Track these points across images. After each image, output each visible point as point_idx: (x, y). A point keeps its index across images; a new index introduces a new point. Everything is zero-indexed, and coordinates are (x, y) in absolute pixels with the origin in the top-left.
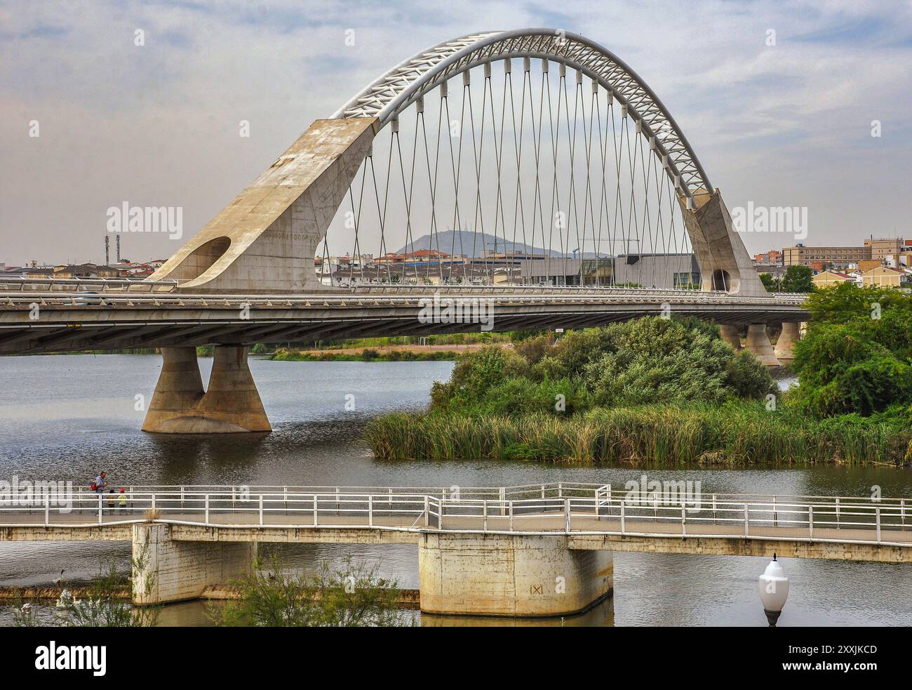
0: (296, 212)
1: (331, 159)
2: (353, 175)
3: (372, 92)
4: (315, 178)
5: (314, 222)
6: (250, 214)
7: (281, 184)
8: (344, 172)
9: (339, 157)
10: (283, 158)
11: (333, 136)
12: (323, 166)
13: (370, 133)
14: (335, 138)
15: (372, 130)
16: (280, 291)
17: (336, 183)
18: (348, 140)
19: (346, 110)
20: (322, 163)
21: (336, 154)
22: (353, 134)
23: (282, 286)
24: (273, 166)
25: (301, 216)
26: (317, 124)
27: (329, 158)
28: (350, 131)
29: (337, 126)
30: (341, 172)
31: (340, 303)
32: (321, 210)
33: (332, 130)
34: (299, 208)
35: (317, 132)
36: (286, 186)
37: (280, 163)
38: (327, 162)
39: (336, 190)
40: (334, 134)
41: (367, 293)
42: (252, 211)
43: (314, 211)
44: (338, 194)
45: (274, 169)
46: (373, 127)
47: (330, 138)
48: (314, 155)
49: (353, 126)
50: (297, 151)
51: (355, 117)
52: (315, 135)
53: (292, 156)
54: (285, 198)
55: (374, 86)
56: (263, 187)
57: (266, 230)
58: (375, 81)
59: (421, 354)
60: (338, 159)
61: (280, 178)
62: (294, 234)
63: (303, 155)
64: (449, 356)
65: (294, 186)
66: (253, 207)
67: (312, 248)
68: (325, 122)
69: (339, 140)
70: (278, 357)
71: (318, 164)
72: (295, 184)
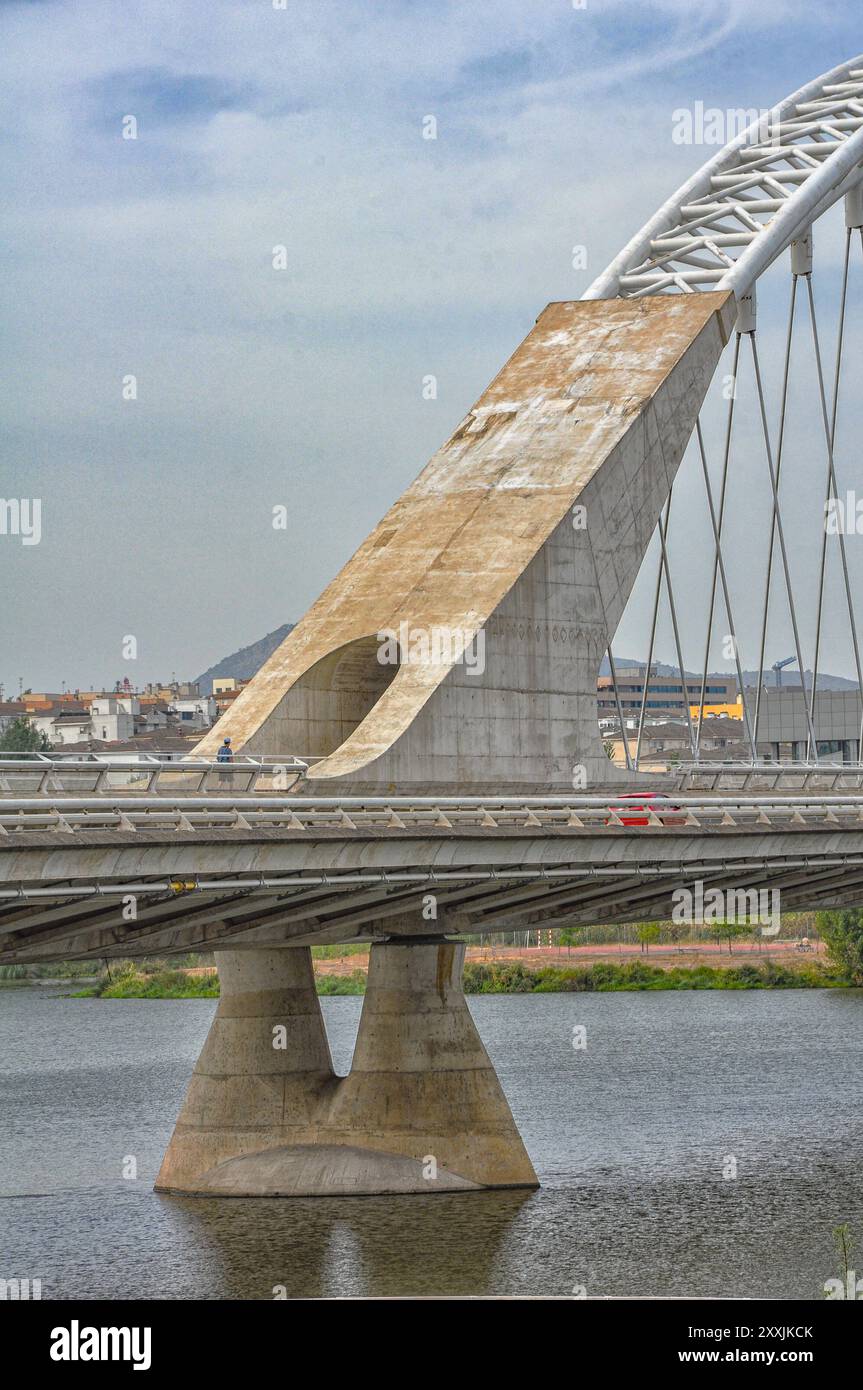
0: (557, 563)
1: (625, 413)
2: (676, 456)
3: (681, 220)
4: (595, 467)
5: (594, 591)
6: (433, 573)
7: (500, 487)
8: (657, 451)
9: (647, 405)
10: (484, 411)
11: (612, 349)
12: (607, 433)
13: (713, 337)
14: (619, 356)
15: (717, 327)
17: (640, 482)
18: (659, 358)
19: (624, 274)
20: (601, 425)
21: (636, 400)
22: (671, 341)
23: (527, 772)
24: (459, 436)
25: (567, 573)
26: (555, 315)
27: (619, 410)
28: (660, 333)
29: (616, 320)
30: (651, 449)
32: (609, 556)
33: (604, 331)
34: (564, 554)
35: (560, 337)
36: (515, 492)
37: (476, 427)
38: (616, 421)
39: (640, 500)
40: (613, 341)
41: (710, 790)
42: (438, 564)
43: (593, 559)
44: (643, 510)
45: (464, 444)
46: (720, 321)
47: (604, 354)
48: (570, 402)
49: (665, 317)
50: (516, 392)
51: (651, 294)
52: (559, 346)
53: (506, 407)
54: (523, 526)
55: (684, 201)
56: (449, 497)
57: (492, 615)
58: (685, 188)
60: (644, 413)
61: (491, 469)
62: (551, 626)
63: (539, 405)
65: (539, 492)
66: (437, 552)
67: (592, 664)
68: (578, 309)
69: (634, 359)
71: (589, 428)
72: (540, 486)
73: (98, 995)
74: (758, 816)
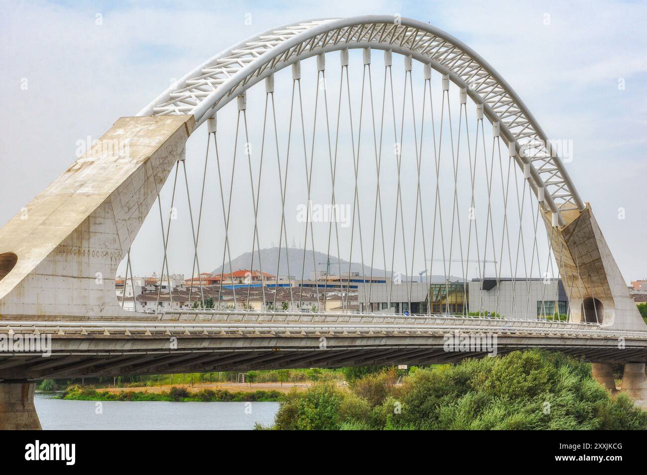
0: (95, 224)
1: (137, 163)
2: (162, 181)
3: (186, 86)
4: (118, 185)
5: (115, 236)
6: (42, 227)
7: (78, 192)
8: (152, 179)
9: (147, 161)
10: (80, 162)
11: (140, 137)
12: (128, 171)
13: (184, 134)
14: (141, 140)
15: (185, 129)
16: (74, 317)
17: (142, 191)
18: (157, 141)
19: (156, 107)
20: (126, 167)
21: (143, 157)
22: (163, 134)
23: (76, 312)
24: (69, 171)
25: (100, 229)
26: (121, 122)
27: (135, 161)
28: (160, 131)
29: (144, 125)
30: (148, 178)
31: (144, 332)
32: (124, 222)
33: (138, 129)
34: (98, 220)
35: (120, 131)
36: (83, 194)
37: (77, 167)
38: (133, 166)
39: (142, 198)
40: (140, 134)
41: (177, 320)
42: (44, 223)
43: (116, 223)
44: (143, 203)
45: (70, 174)
46: (186, 127)
47: (136, 138)
49: (164, 124)
51: (165, 115)
52: (119, 135)
53: (90, 159)
54: (82, 208)
55: (188, 79)
56: (57, 195)
57: (59, 245)
58: (190, 74)
59: (239, 393)
60: (145, 163)
61: (77, 184)
62: (91, 251)
64: (272, 396)
65: (93, 194)
66: (44, 218)
67: (113, 267)
68: (131, 120)
69: (146, 141)
70: (69, 396)
71: (121, 168)
72: (94, 192)
73: (62, 398)
74: (165, 331)
